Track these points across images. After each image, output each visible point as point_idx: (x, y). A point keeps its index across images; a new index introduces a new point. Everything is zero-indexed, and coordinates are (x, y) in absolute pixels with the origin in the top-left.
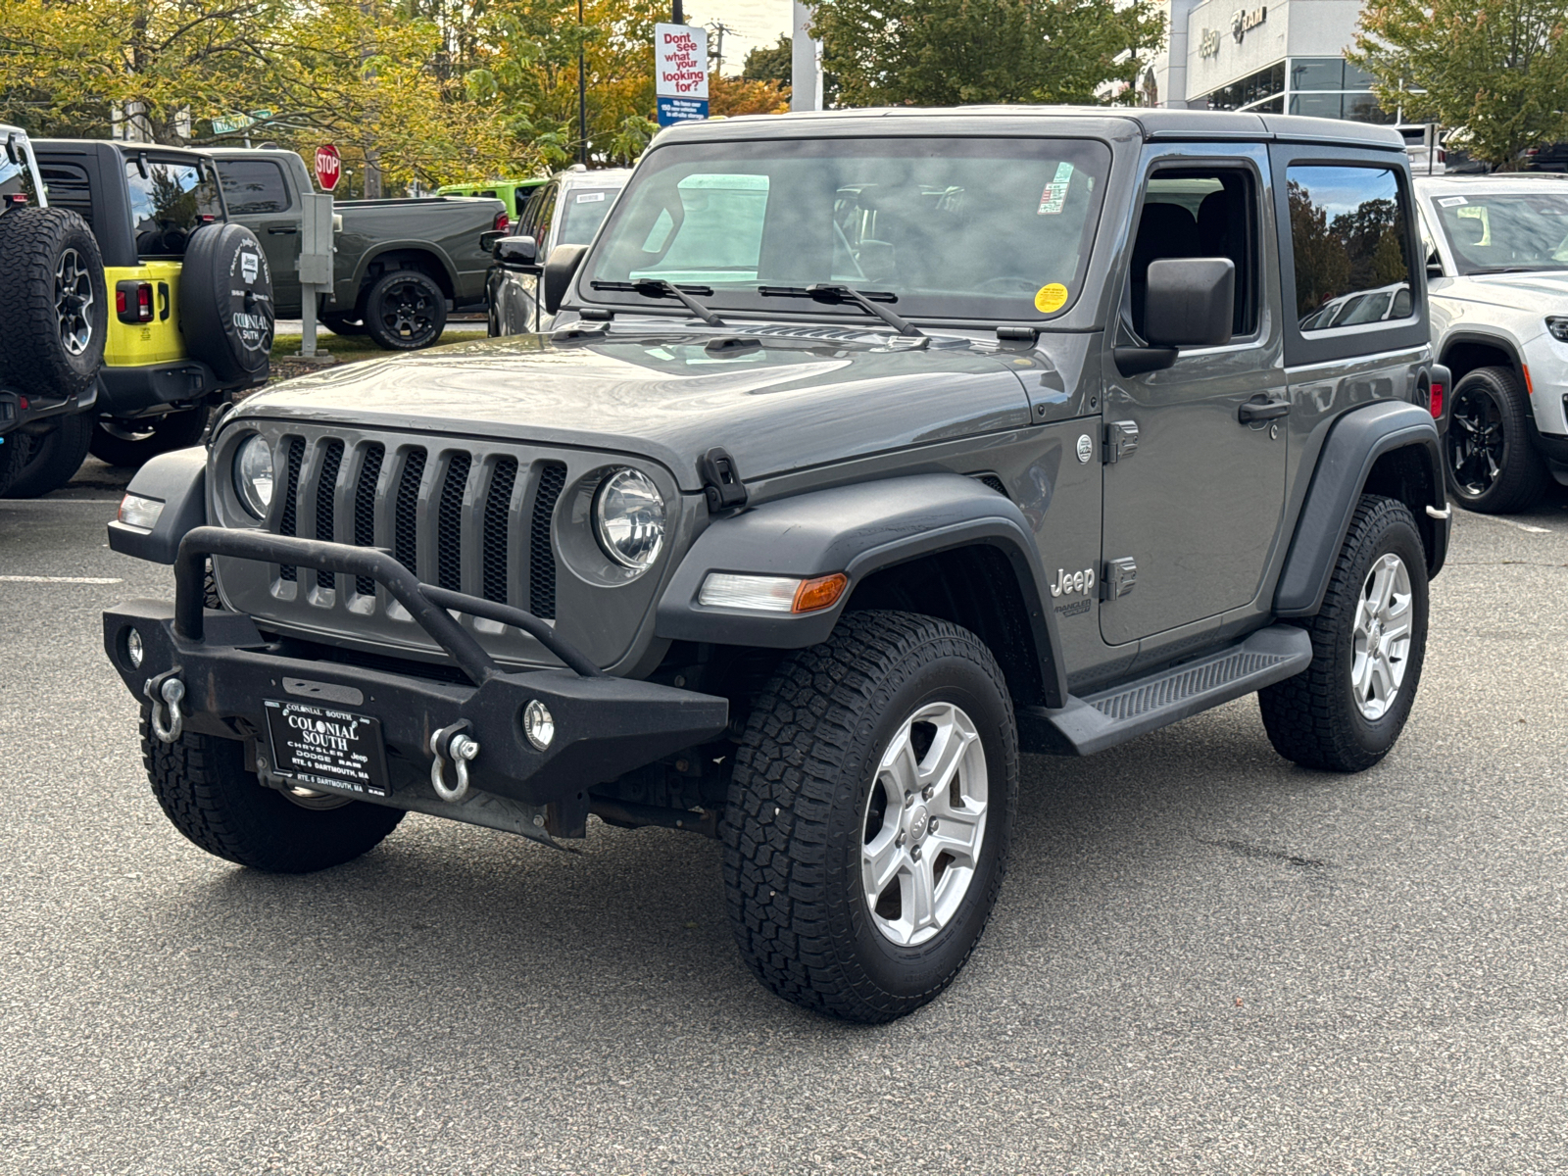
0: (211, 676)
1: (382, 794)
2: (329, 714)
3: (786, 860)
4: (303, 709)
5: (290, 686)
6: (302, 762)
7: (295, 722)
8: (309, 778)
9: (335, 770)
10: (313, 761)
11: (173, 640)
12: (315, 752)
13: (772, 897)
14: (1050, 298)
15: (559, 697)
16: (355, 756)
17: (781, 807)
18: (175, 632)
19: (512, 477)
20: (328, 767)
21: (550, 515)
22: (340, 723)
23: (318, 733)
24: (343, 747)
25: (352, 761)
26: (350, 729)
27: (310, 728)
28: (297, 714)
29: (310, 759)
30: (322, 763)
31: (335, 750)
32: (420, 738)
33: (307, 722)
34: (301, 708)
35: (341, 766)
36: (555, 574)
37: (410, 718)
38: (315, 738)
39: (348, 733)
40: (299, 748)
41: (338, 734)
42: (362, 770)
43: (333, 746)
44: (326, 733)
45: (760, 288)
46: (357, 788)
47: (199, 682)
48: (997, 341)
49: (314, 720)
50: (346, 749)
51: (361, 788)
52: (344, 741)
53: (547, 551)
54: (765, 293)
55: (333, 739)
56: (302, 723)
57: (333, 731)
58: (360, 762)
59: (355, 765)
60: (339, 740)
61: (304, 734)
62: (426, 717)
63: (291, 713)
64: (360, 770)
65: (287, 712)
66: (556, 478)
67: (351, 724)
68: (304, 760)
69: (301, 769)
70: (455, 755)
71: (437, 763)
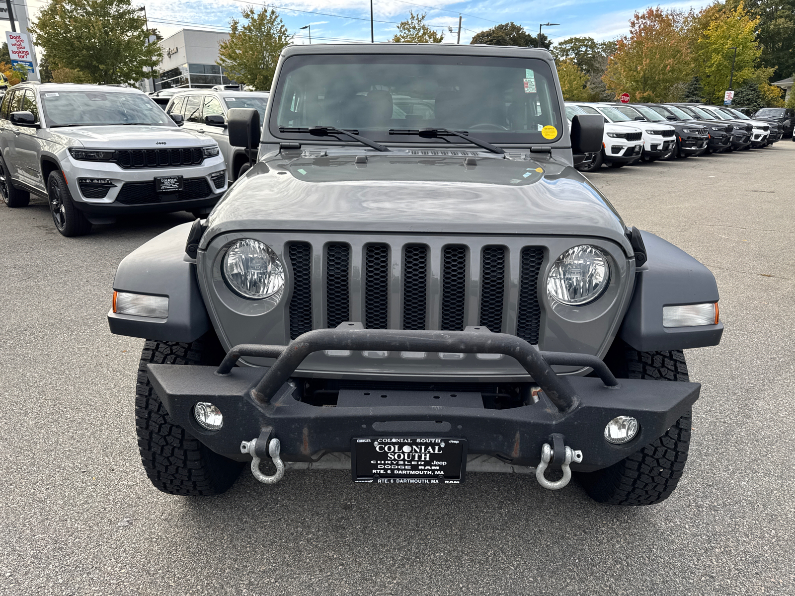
0: (305, 431)
1: (458, 482)
2: (418, 441)
3: (674, 453)
4: (394, 440)
5: (376, 426)
6: (382, 472)
7: (381, 448)
8: (389, 480)
9: (417, 472)
10: (393, 470)
11: (260, 409)
12: (397, 464)
13: (661, 472)
15: (651, 413)
16: (436, 463)
17: (671, 426)
18: (257, 402)
19: (499, 259)
20: (408, 472)
21: (533, 281)
22: (427, 445)
23: (403, 453)
24: (425, 458)
25: (431, 466)
26: (437, 448)
27: (396, 451)
28: (386, 444)
29: (391, 469)
30: (402, 470)
31: (418, 461)
32: (505, 447)
33: (395, 447)
34: (391, 440)
35: (421, 470)
36: (539, 317)
37: (495, 435)
38: (399, 456)
39: (434, 450)
40: (381, 464)
41: (423, 451)
42: (440, 470)
43: (416, 459)
44: (411, 452)
45: (390, 130)
46: (433, 481)
47: (292, 436)
48: (530, 153)
49: (401, 446)
50: (428, 459)
51: (437, 481)
52: (428, 455)
53: (531, 304)
54: (392, 133)
55: (417, 455)
56: (389, 449)
57: (418, 450)
58: (439, 465)
59: (433, 468)
60: (423, 455)
61: (389, 455)
62: (518, 435)
63: (379, 444)
64: (437, 470)
65: (376, 443)
66: (533, 257)
67: (438, 444)
68: (385, 470)
69: (381, 476)
70: (568, 461)
71: (543, 466)
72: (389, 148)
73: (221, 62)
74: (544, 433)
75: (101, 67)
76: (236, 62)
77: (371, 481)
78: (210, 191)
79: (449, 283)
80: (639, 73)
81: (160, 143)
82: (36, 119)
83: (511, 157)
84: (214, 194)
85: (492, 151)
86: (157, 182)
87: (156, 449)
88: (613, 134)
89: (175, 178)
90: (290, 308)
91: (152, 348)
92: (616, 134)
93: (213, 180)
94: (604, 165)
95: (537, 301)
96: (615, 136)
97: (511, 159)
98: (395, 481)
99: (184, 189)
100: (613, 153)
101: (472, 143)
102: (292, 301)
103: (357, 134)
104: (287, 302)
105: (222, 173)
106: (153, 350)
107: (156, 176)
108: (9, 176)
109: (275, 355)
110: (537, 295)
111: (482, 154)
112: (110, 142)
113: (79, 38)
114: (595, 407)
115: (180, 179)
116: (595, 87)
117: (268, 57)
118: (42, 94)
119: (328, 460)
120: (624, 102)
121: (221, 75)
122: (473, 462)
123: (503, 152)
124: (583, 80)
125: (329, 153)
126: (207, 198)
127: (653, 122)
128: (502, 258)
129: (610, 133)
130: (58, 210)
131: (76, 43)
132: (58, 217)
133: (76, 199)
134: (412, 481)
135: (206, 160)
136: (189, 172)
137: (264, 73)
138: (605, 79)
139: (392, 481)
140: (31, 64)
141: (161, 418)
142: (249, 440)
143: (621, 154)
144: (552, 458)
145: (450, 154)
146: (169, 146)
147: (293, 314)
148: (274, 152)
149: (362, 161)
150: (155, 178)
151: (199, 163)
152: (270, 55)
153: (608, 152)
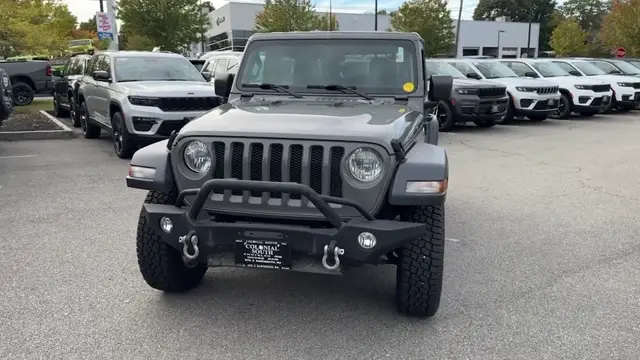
0: (210, 233)
1: (289, 269)
2: (266, 243)
3: (429, 273)
5: (247, 234)
6: (250, 260)
7: (248, 246)
8: (253, 265)
9: (267, 262)
10: (255, 260)
11: (190, 222)
12: (257, 256)
13: (423, 285)
14: (409, 87)
16: (276, 256)
17: (426, 255)
18: (189, 218)
20: (263, 261)
21: (337, 165)
22: (271, 245)
23: (259, 249)
26: (276, 247)
27: (256, 248)
28: (250, 244)
30: (260, 260)
31: (267, 255)
32: (310, 248)
34: (253, 242)
35: (270, 260)
36: (342, 185)
37: (305, 242)
38: (257, 251)
39: (274, 249)
40: (249, 255)
41: (269, 249)
42: (279, 261)
43: (266, 253)
44: (263, 249)
45: (309, 86)
46: (276, 267)
48: (395, 100)
49: (258, 245)
50: (272, 254)
51: (278, 267)
52: (272, 251)
53: (337, 178)
56: (252, 247)
58: (278, 258)
59: (275, 259)
60: (269, 251)
61: (252, 250)
62: (315, 242)
63: (247, 243)
65: (245, 243)
66: (338, 152)
69: (249, 263)
70: (336, 254)
71: (325, 257)
72: (303, 97)
74: (327, 240)
75: (164, 34)
77: (244, 266)
80: (634, 30)
81: (190, 93)
82: (110, 76)
85: (368, 99)
86: (186, 121)
87: (145, 254)
88: (581, 86)
90: (214, 176)
92: (583, 86)
94: (572, 113)
95: (340, 177)
97: (374, 103)
98: (256, 266)
100: (580, 102)
102: (215, 173)
107: (185, 116)
108: (88, 116)
109: (195, 193)
111: (360, 100)
112: (157, 92)
113: (148, 12)
114: (354, 227)
118: (115, 59)
120: (619, 56)
123: (372, 99)
124: (585, 36)
127: (630, 75)
128: (321, 153)
129: (578, 86)
130: (118, 140)
131: (146, 16)
132: (117, 144)
133: (130, 131)
134: (265, 267)
138: (600, 36)
140: (111, 35)
142: (183, 236)
143: (588, 104)
144: (328, 252)
146: (197, 95)
148: (238, 98)
150: (184, 118)
153: (576, 102)
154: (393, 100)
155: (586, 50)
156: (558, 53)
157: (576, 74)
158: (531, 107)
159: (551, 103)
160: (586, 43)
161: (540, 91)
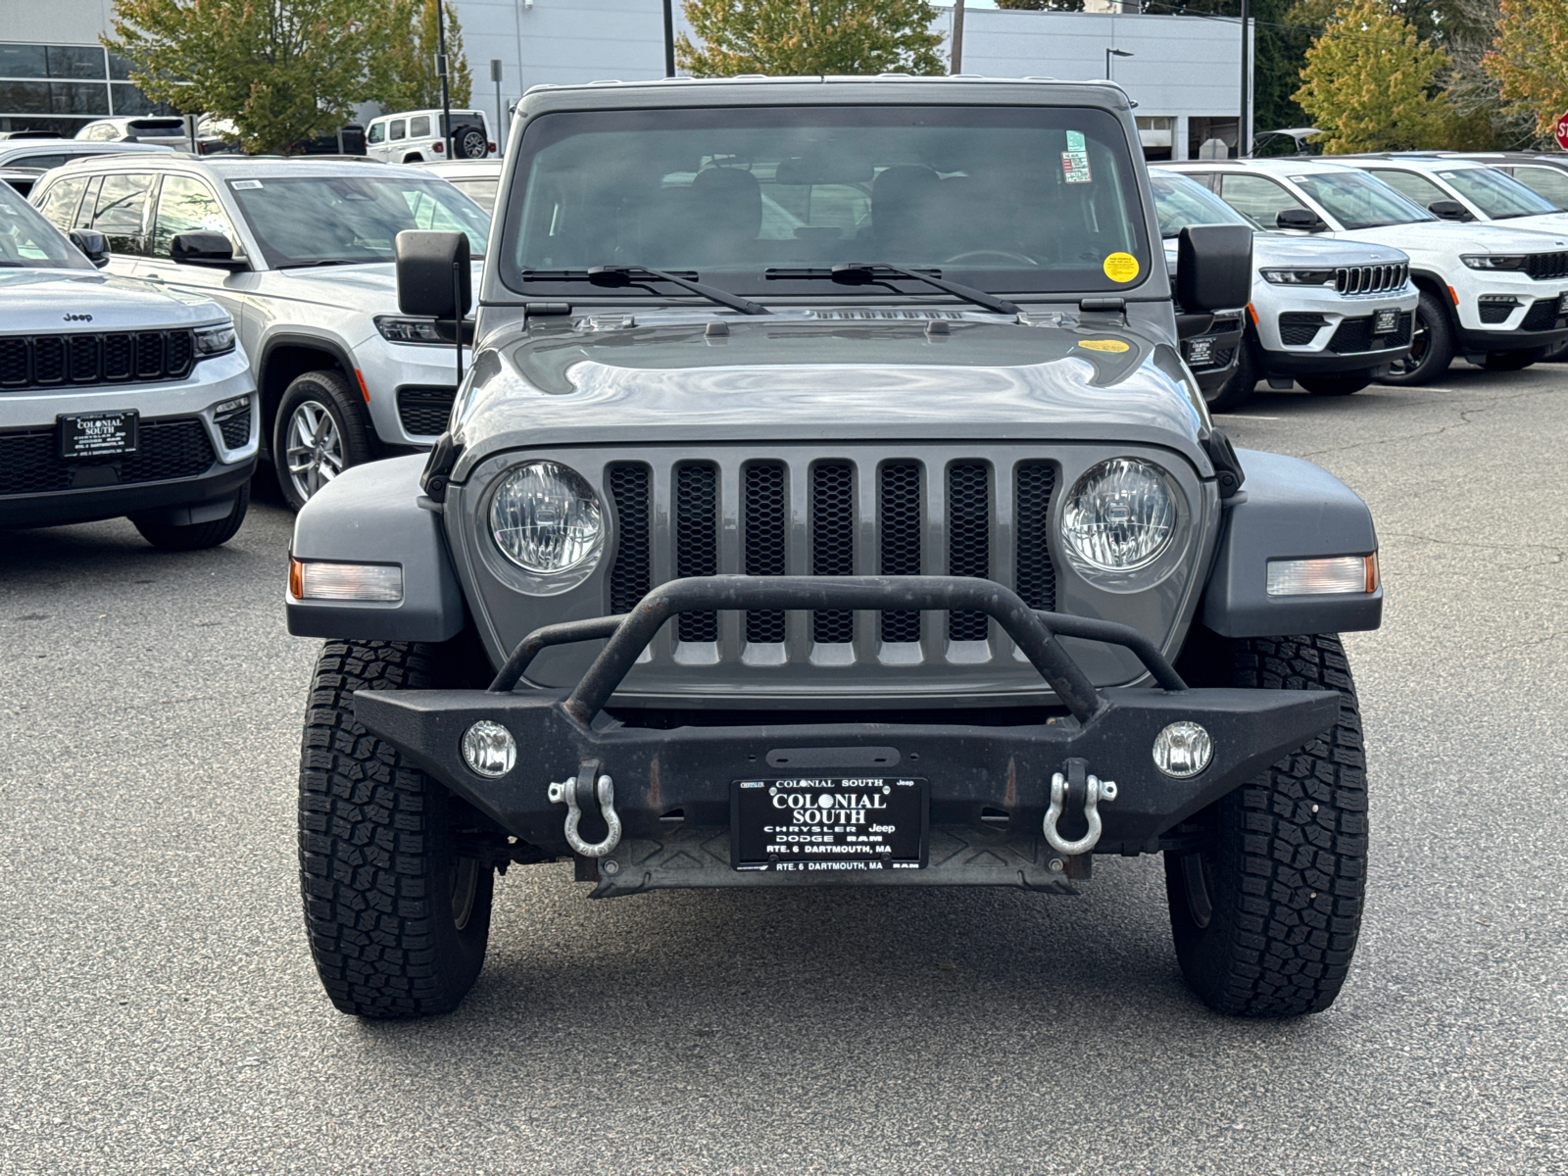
0: (655, 765)
1: (917, 866)
2: (845, 783)
3: (1333, 858)
4: (803, 783)
5: (775, 758)
6: (783, 849)
7: (782, 801)
8: (796, 866)
9: (844, 849)
10: (802, 846)
11: (579, 729)
12: (810, 833)
13: (1312, 900)
14: (1121, 267)
15: (1225, 714)
16: (876, 828)
17: (1320, 802)
18: (574, 718)
19: (977, 483)
20: (829, 848)
21: (1038, 521)
22: (860, 792)
23: (820, 809)
24: (858, 820)
25: (868, 834)
26: (877, 797)
27: (808, 805)
28: (790, 791)
29: (798, 844)
30: (818, 844)
31: (845, 826)
32: (992, 791)
33: (805, 798)
34: (798, 783)
35: (852, 844)
36: (1054, 586)
37: (975, 770)
38: (813, 816)
39: (872, 801)
40: (781, 833)
41: (853, 805)
42: (883, 843)
43: (843, 821)
44: (833, 807)
45: (770, 271)
46: (872, 866)
47: (632, 774)
48: (1079, 313)
49: (816, 793)
50: (862, 821)
51: (880, 866)
52: (862, 812)
53: (1038, 562)
54: (773, 275)
55: (843, 812)
56: (796, 801)
57: (845, 804)
58: (882, 834)
59: (872, 838)
60: (854, 812)
61: (795, 814)
62: (1012, 764)
63: (780, 791)
64: (880, 844)
65: (773, 791)
66: (1038, 479)
67: (879, 790)
68: (789, 845)
69: (782, 858)
70: (1092, 798)
71: (1052, 813)
72: (768, 308)
73: (122, 40)
74: (1055, 758)
76: (176, 39)
77: (764, 868)
78: (212, 456)
79: (891, 527)
81: (75, 318)
83: (1030, 320)
84: (223, 464)
85: (994, 310)
86: (65, 428)
88: (1482, 257)
89: (115, 418)
90: (612, 580)
91: (332, 684)
92: (1492, 259)
93: (220, 423)
94: (1458, 362)
95: (1047, 558)
96: (1489, 263)
97: (1029, 323)
98: (806, 866)
99: (140, 449)
100: (1484, 320)
101: (949, 292)
102: (616, 568)
103: (696, 280)
104: (608, 569)
105: (243, 402)
106: (335, 688)
107: (63, 411)
109: (608, 631)
110: (1048, 546)
111: (971, 315)
114: (1134, 708)
115: (130, 421)
116: (1472, 91)
117: (290, 20)
119: (679, 867)
121: (108, 82)
122: (949, 864)
123: (1014, 311)
124: (1428, 67)
125: (640, 320)
126: (201, 477)
128: (982, 483)
129: (1473, 257)
134: (836, 866)
135: (201, 365)
136: (155, 400)
137: (275, 73)
138: (1495, 64)
139: (801, 867)
141: (357, 811)
142: (562, 780)
143: (1512, 323)
144: (1065, 794)
145: (901, 317)
146: (100, 325)
147: (617, 592)
148: (514, 323)
149: (720, 332)
150: (60, 419)
151: (184, 375)
152: (295, 13)
153: (1470, 318)
154: (1074, 312)
155: (1436, 120)
156: (1334, 133)
157: (1452, 212)
158: (1319, 343)
159: (1386, 324)
160: (1432, 91)
161: (1348, 280)
